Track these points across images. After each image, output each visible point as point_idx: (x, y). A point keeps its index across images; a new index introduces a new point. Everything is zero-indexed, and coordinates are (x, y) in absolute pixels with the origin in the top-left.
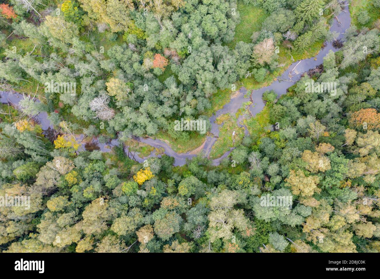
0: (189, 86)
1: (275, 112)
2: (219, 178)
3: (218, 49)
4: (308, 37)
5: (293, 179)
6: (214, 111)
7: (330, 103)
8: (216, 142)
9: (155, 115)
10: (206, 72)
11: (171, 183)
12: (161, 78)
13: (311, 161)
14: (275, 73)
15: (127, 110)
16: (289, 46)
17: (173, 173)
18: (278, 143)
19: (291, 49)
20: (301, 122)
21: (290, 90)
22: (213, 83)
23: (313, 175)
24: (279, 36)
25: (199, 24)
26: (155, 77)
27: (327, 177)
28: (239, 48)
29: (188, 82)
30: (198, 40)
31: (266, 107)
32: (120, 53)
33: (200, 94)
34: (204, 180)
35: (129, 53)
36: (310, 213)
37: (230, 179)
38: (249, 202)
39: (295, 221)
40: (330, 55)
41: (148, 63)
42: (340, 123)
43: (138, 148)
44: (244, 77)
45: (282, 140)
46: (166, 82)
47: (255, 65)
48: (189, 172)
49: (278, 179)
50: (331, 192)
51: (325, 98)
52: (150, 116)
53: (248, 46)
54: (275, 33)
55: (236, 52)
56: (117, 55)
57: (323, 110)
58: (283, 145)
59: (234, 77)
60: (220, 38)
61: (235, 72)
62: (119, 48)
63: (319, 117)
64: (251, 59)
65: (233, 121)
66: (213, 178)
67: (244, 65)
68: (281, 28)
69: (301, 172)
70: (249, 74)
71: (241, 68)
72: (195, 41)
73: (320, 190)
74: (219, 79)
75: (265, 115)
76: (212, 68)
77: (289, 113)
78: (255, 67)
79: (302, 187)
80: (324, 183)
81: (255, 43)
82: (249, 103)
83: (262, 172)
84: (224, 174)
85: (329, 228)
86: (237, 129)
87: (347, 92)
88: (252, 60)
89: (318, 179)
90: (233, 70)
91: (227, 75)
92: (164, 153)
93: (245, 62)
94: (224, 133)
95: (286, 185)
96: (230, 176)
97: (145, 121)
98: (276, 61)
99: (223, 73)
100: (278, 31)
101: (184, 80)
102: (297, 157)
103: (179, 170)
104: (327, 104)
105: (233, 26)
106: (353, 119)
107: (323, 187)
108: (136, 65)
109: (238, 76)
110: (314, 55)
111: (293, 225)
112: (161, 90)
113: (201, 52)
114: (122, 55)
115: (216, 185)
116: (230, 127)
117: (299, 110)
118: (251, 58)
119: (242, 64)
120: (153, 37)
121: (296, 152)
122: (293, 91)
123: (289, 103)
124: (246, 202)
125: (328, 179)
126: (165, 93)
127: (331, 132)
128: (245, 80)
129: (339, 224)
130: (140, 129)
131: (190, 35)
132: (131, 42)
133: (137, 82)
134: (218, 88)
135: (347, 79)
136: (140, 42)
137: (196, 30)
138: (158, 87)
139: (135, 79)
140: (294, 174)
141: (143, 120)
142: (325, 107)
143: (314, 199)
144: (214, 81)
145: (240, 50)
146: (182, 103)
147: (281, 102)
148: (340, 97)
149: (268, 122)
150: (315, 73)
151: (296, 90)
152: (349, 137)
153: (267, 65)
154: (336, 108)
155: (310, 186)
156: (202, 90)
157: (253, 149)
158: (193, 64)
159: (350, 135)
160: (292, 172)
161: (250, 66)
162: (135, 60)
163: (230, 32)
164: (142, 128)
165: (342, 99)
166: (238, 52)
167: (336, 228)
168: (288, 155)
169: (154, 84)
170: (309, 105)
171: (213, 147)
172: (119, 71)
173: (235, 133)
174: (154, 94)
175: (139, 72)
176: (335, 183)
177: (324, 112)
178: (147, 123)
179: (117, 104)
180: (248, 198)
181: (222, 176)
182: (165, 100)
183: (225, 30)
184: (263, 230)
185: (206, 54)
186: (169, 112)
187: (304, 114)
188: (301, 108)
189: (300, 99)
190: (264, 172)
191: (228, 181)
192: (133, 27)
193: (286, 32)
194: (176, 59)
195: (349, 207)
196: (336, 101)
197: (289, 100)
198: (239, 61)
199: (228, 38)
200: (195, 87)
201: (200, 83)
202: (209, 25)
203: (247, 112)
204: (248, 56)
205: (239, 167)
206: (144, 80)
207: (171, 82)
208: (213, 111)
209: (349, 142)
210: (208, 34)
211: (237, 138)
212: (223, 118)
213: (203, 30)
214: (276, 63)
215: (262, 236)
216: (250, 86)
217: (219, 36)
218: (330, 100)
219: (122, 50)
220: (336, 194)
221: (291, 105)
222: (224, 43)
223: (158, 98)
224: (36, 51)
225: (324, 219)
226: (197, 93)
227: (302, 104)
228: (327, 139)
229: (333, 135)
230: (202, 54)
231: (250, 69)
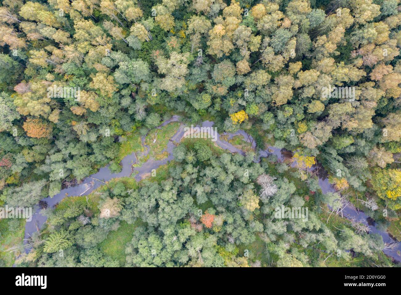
0: (186, 191)
1: (113, 151)
2: (175, 103)
3: (151, 220)
4: (69, 214)
5: (110, 89)
6: (168, 164)
7: (64, 149)
8: (172, 136)
9: (220, 170)
10: (167, 199)
11: (217, 107)
12: (209, 204)
13: (92, 101)
14: (105, 188)
15: (245, 180)
16: (87, 211)
17: (216, 115)
18: (117, 123)
19: (86, 208)
20: (93, 137)
21: (96, 170)
22: (163, 190)
23: (93, 90)
24: (94, 222)
25: (164, 248)
26: (216, 206)
27: (83, 86)
28: (133, 218)
29: (186, 195)
30: (168, 232)
31: (121, 159)
32: (243, 235)
33: (177, 181)
34: (188, 104)
35: (235, 234)
36: (103, 59)
37: (166, 101)
38: (153, 78)
39: (118, 56)
40: (53, 193)
41: (219, 220)
42: (60, 131)
43: (243, 145)
44: (135, 190)
45: (113, 125)
46: (206, 199)
47: (122, 198)
48: (200, 114)
49: (124, 92)
50: (82, 73)
51: (67, 155)
52: (226, 170)
53: (125, 218)
54: (97, 225)
55: (137, 215)
56: (246, 234)
57: (72, 145)
58: (113, 121)
59: (143, 191)
60: (148, 231)
61: (141, 196)
62: (243, 240)
63: (77, 140)
64: (125, 205)
65: (153, 152)
66: (180, 104)
67: (132, 200)
68: (90, 228)
69: (103, 93)
70: (129, 191)
71: (135, 198)
72: (171, 231)
73: (91, 76)
74: (157, 191)
75: (123, 151)
76: (161, 202)
77: (101, 148)
78: (122, 196)
79: (105, 81)
80: (86, 82)
81: (117, 219)
82: (135, 166)
83: (137, 101)
84: (170, 106)
85: (91, 44)
86: (151, 144)
87: (47, 156)
88: (123, 203)
89: (90, 85)
90: (143, 198)
91: (149, 194)
92: (220, 135)
93: (131, 203)
94: (163, 143)
95: (118, 86)
96: (165, 103)
97: (230, 165)
98: (102, 199)
99: (152, 195)
100: (94, 227)
101: (189, 197)
102: (103, 107)
103: (210, 118)
104: (67, 149)
105: (134, 240)
106: (48, 131)
107: (88, 78)
108: (230, 220)
109: (139, 191)
110: (67, 198)
111: (119, 52)
112: (212, 193)
113: (167, 220)
114: (242, 233)
115: (179, 98)
116: (157, 148)
117: (93, 149)
118: (124, 206)
119: (133, 202)
120: (209, 244)
121: (103, 112)
122: (93, 168)
123: (100, 157)
124: (155, 78)
125: (82, 84)
126: (208, 189)
127: (69, 124)
128: (134, 187)
129: (83, 46)
130: (236, 161)
131: (175, 238)
132: (231, 244)
133: (233, 205)
134: (159, 184)
135: (44, 168)
136: (224, 243)
137: (168, 242)
138: (214, 196)
139: (234, 208)
140: (109, 93)
141: (232, 168)
142: (69, 147)
143: (98, 70)
144: (162, 191)
145: (132, 215)
146: (195, 176)
147: (106, 161)
148: (54, 154)
149: (122, 145)
150: (71, 182)
151: (91, 169)
152: (56, 115)
153: (112, 196)
154: (60, 144)
155: (98, 80)
156: (175, 185)
157: (140, 124)
158: (177, 210)
159: (54, 117)
160: (111, 96)
161: (127, 199)
162: (230, 225)
163: (137, 235)
164: (235, 161)
165: (52, 151)
166: (134, 214)
167: (86, 43)
168: (111, 111)
169: (217, 201)
170: (82, 152)
171: (175, 132)
172: (246, 218)
173: (154, 140)
174: (220, 192)
175: (229, 214)
176: (77, 79)
177: (71, 143)
178: (229, 164)
179: (253, 187)
180: (153, 81)
181: (172, 104)
182: (209, 182)
183: (143, 237)
184: (145, 53)
185: (163, 217)
186: (208, 171)
187: (88, 145)
188: (90, 151)
189: (89, 159)
190: (134, 100)
191: (168, 99)
192: (227, 258)
193: (87, 224)
194: (193, 219)
195: (71, 58)
196: (59, 151)
197: (99, 160)
198: (135, 205)
199: (141, 229)
200: (180, 189)
201: (175, 191)
202: (155, 245)
203: (139, 158)
204: (126, 209)
205: (157, 110)
206: (226, 206)
207: (200, 198)
208: (169, 165)
209: (57, 112)
210: (158, 236)
211: (153, 136)
212: (161, 156)
213: (161, 242)
214: (103, 196)
215: (148, 48)
216: (131, 181)
217: (149, 233)
218: (63, 153)
219: (240, 237)
220: (78, 70)
221: (98, 156)
222: (146, 225)
223: (216, 186)
224: (325, 256)
225: (93, 52)
226: (180, 183)
227: (89, 154)
228: (74, 119)
229: (68, 121)
230: (167, 217)
231: (127, 196)
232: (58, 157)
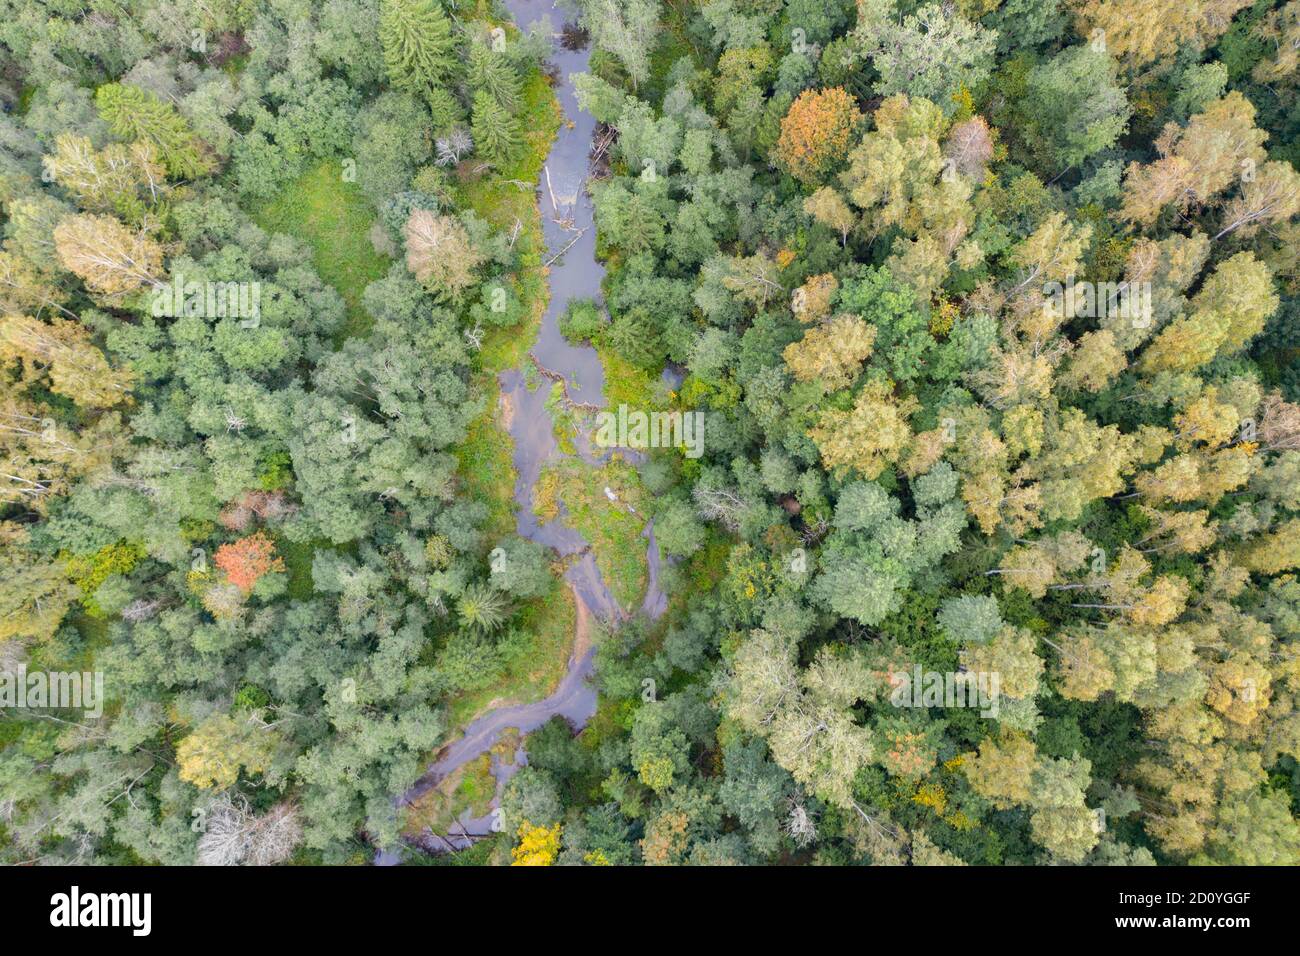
0: (382, 527)
1: (631, 344)
2: (701, 636)
3: (337, 369)
4: (486, 107)
5: (837, 451)
6: (508, 504)
7: (710, 185)
8: (600, 561)
9: (389, 691)
10: (374, 458)
12: (298, 589)
13: (820, 366)
14: (526, 259)
15: (309, 766)
16: (479, 168)
17: (595, 755)
18: (719, 401)
19: (492, 170)
20: (707, 301)
21: (604, 254)
22: (422, 452)
23: (860, 386)
24: (428, 178)
25: (226, 372)
26: (281, 607)
27: (890, 355)
28: (380, 309)
29: (364, 523)
30: (267, 411)
31: (602, 353)
32: (127, 664)
33: (428, 513)
34: (675, 682)
35: (147, 634)
36: (952, 478)
37: (722, 606)
38: (817, 609)
39: (944, 534)
40: (584, 88)
41: (223, 600)
42: (782, 200)
43: (451, 804)
44: (470, 353)
45: (720, 383)
46: (320, 587)
47: (462, 302)
48: (626, 705)
49: (809, 484)
50: (939, 373)
51: (688, 187)
52: (381, 709)
53: (391, 282)
54: (414, 182)
55: (383, 326)
56: (126, 675)
57: (718, 216)
58: (733, 391)
59: (450, 384)
60: (313, 338)
61: (438, 371)
62: (110, 656)
63: (728, 242)
64: (437, 301)
65: (575, 471)
66: (689, 652)
67: (436, 333)
68: (415, 155)
69: (831, 415)
70: (475, 337)
71: (438, 346)
72: (263, 420)
73: (912, 400)
74: (423, 431)
75: (624, 372)
76: (375, 430)
77: (661, 307)
78: (467, 306)
79: (869, 446)
80: (900, 374)
81: (401, 254)
82: (557, 388)
83: (763, 507)
84: (700, 608)
85: (1025, 455)
86: (605, 475)
87: (714, 121)
88: (441, 299)
89: (879, 384)
90: (428, 372)
91: (431, 399)
92: (522, 734)
93: (431, 322)
94: (589, 522)
95: (838, 476)
96: (718, 599)
97: (384, 735)
98: (493, 234)
99: (416, 409)
100: (415, 167)
101: (352, 531)
102: (787, 388)
103: (600, 726)
104: (707, 194)
105: (306, 277)
106: (793, 162)
107: (911, 385)
108: (201, 641)
109: (457, 369)
110: (556, 122)
111: (954, 545)
112: (333, 617)
113: (307, 425)
114: (139, 663)
115: (712, 654)
116: (583, 492)
117: (672, 276)
118: (433, 296)
119: (431, 333)
120: (156, 530)
121: (772, 379)
122: (612, 249)
123: (633, 289)
124: (809, 619)
125: (899, 356)
126: (349, 612)
127: (790, 240)
128: (487, 353)
129: (1029, 431)
130: (399, 762)
131: (236, 421)
132: (124, 603)
133: (254, 673)
134: (450, 448)
135: (679, 95)
136: (145, 576)
137: (233, 394)
138: (317, 619)
139: (243, 670)
140: (824, 435)
141: (373, 739)
142: (711, 204)
144: (420, 449)
145: (388, 311)
146: (416, 583)
147: (616, 303)
148: (713, 147)
149: (645, 379)
150: (605, 155)
151: (611, 241)
152: (829, 214)
153: (489, 269)
154: (736, 181)
155: (882, 421)
156: (422, 500)
157: (689, 475)
158: (322, 474)
159: (824, 205)
160: (815, 435)
161: (452, 317)
162: (186, 633)
163: (317, 299)
164: (399, 755)
165: (723, 145)
166: (391, 319)
167: (1035, 444)
168: (765, 406)
169: (296, 624)
170: (679, 240)
171: (607, 580)
172: (180, 701)
173: (613, 491)
174: (325, 645)
175: (229, 642)
176: (921, 348)
177: (723, 217)
178: (394, 733)
179: (270, 782)
180: (805, 603)
181: (701, 622)
182: (370, 625)
183: (300, 311)
184: (920, 623)
185: (321, 418)
186: (409, 641)
187: (692, 270)
188: (671, 264)
189: (644, 249)
190: (771, 499)
191: (725, 616)
192: (83, 567)
193: (434, 149)
194: (274, 508)
195: (1006, 363)
196: (717, 164)
197: (628, 282)
198: (417, 336)
199: (330, 319)
200: (397, 509)
201: (392, 491)
202: (245, 347)
203: (578, 416)
204: (421, 301)
205: (713, 552)
206: (266, 644)
207: (328, 570)
208: (505, 508)
209: (844, 221)
210: (275, 366)
211: (628, 496)
212: (547, 493)
213: (249, 370)
214: (500, 240)
215: (934, 641)
216: (513, 354)
217: (305, 336)
218: (701, 179)
219: (124, 649)
220: (952, 364)
221: (644, 286)
222: (333, 339)
223: (347, 642)
225: (991, 452)
226: (419, 520)
227: (663, 257)
228: (797, 267)
229: (802, 242)
230: (315, 430)
231: (464, 322)
232: (696, 154)
